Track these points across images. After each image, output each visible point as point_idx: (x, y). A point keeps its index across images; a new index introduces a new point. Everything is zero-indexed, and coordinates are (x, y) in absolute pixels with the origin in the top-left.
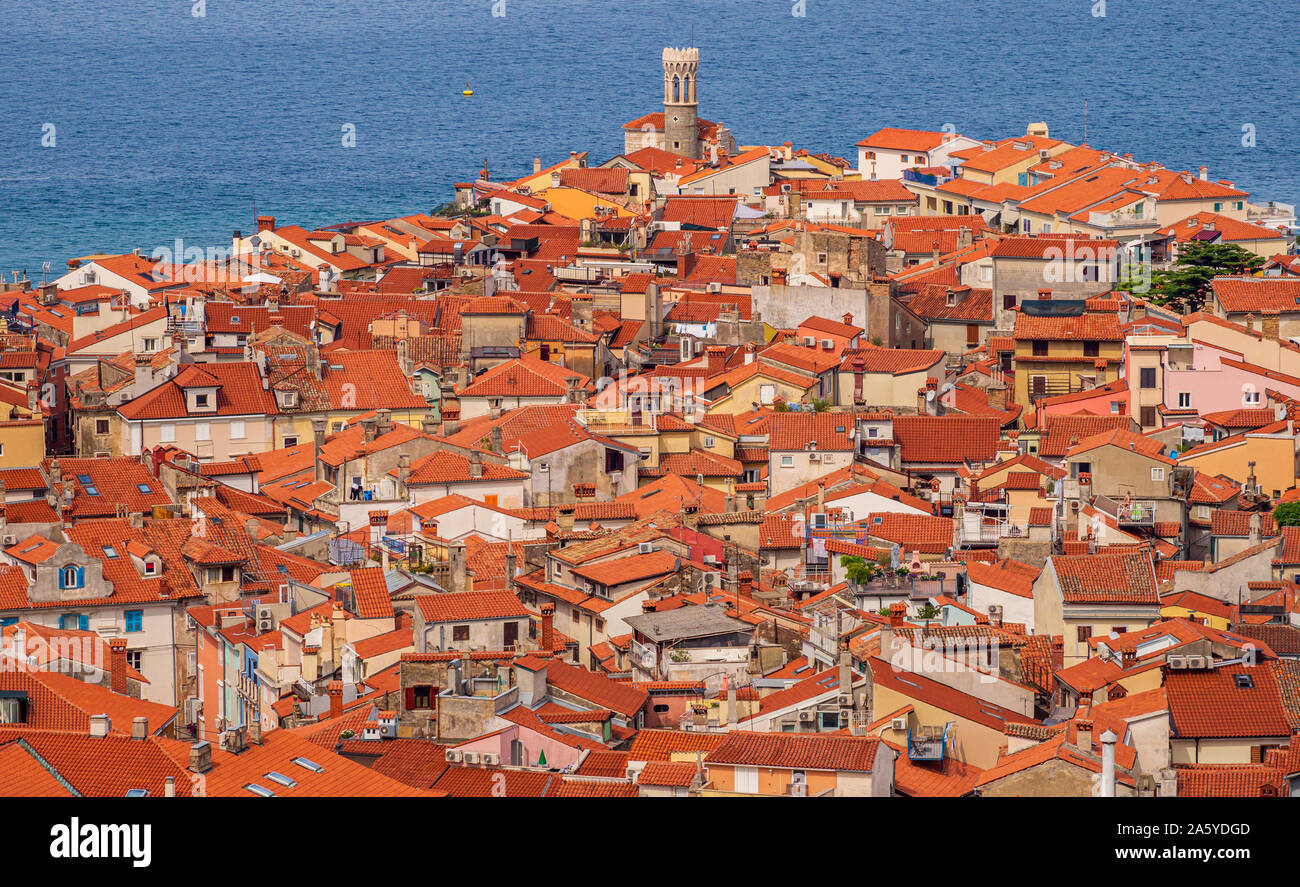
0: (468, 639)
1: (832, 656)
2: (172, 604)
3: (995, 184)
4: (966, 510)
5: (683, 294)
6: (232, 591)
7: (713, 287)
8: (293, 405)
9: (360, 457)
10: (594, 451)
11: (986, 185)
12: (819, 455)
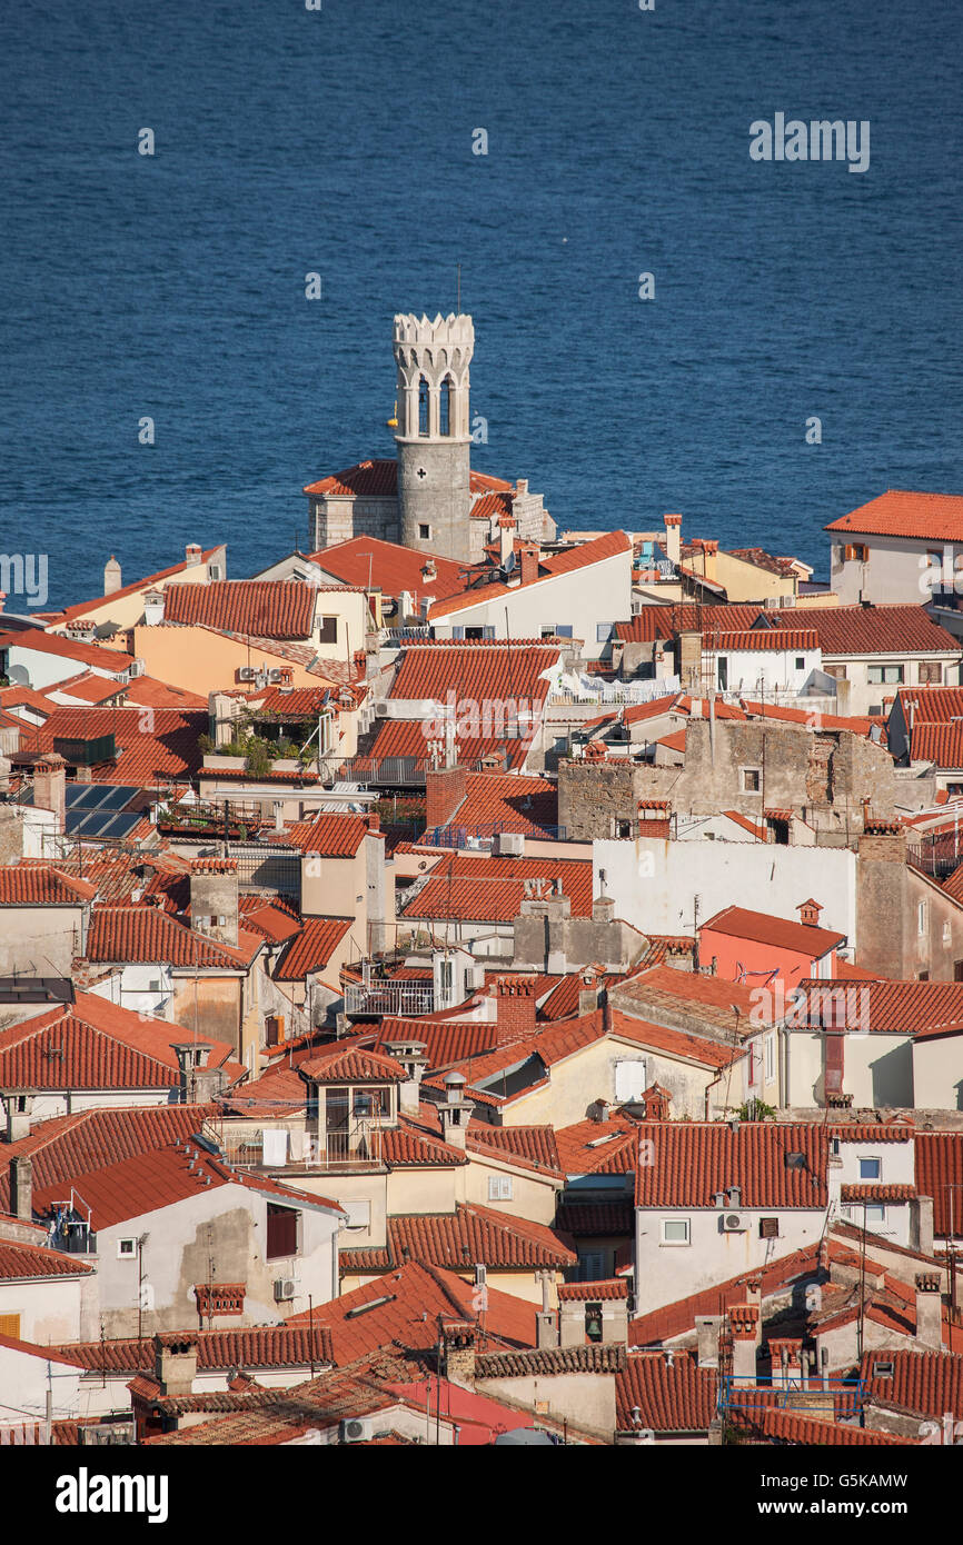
7: (507, 844)
10: (242, 1211)
12: (751, 1219)
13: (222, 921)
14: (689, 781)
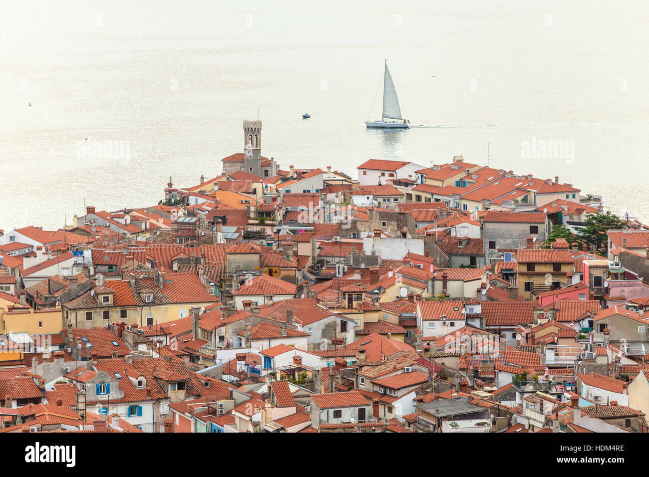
0: (341, 417)
1: (542, 423)
2: (153, 402)
3: (444, 186)
4: (547, 349)
5: (320, 243)
6: (182, 394)
7: (336, 239)
8: (150, 301)
9: (223, 326)
10: (335, 322)
11: (440, 187)
12: (448, 323)
13: (290, 257)
14: (370, 224)
